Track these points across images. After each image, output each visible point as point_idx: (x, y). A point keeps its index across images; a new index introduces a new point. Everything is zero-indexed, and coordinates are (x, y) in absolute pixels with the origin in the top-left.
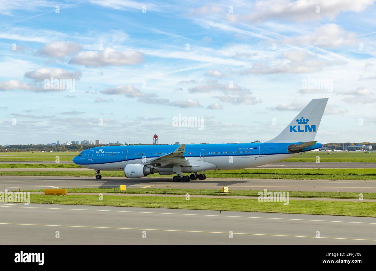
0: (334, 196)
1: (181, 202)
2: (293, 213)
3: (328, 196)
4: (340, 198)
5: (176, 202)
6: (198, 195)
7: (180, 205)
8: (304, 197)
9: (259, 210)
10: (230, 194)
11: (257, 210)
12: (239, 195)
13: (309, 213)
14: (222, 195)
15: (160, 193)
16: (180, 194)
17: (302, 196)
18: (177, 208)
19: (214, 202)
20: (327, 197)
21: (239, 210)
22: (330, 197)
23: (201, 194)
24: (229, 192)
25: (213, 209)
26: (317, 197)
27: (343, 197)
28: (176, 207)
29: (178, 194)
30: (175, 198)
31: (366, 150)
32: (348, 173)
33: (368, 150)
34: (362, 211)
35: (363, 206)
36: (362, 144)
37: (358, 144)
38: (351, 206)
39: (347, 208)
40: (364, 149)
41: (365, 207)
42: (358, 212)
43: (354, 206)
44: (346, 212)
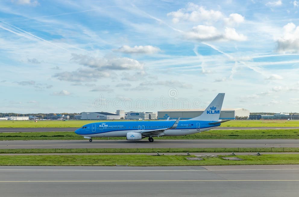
4: (23, 153)
20: (13, 152)
27: (26, 152)
31: (65, 119)
32: (41, 135)
33: (67, 119)
34: (34, 161)
35: (36, 158)
36: (62, 114)
37: (60, 114)
38: (27, 158)
39: (23, 160)
40: (64, 118)
41: (38, 159)
42: (30, 162)
43: (29, 158)
44: (21, 163)
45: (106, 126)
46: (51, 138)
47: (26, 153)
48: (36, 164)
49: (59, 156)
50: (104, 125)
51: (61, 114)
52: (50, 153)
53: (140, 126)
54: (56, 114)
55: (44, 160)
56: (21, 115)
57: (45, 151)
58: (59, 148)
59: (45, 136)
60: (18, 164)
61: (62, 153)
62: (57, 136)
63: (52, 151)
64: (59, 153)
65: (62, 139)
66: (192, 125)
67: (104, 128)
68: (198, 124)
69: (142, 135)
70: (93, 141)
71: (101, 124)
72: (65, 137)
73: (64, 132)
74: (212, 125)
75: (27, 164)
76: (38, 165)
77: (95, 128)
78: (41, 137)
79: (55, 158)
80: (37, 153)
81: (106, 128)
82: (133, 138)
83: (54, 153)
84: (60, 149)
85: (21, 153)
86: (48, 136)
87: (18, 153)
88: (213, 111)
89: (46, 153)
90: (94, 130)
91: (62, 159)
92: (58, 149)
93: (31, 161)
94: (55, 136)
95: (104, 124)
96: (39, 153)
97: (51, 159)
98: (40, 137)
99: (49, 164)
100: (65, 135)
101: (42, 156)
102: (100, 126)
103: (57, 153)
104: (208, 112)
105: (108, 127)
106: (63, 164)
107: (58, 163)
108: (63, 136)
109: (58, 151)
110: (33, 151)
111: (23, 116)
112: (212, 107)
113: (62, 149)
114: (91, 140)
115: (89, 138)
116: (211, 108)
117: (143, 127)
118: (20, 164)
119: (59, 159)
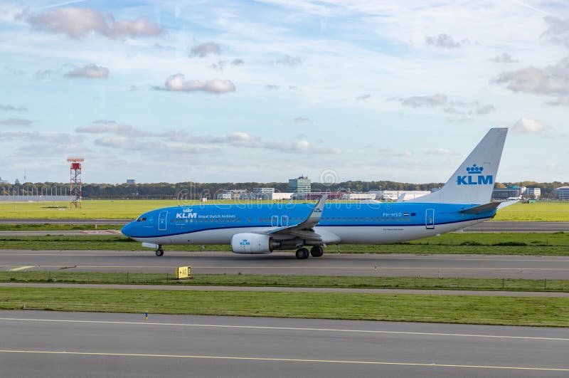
0: (407, 284)
1: (75, 298)
2: (301, 316)
3: (393, 284)
4: (417, 288)
5: (64, 297)
6: (122, 283)
7: (70, 303)
8: (342, 287)
9: (233, 313)
10: (191, 281)
11: (229, 313)
12: (208, 284)
13: (333, 317)
14: (173, 284)
15: (42, 281)
16: (84, 283)
17: (339, 284)
18: (60, 310)
19: (147, 296)
20: (390, 286)
21: (191, 311)
22: (397, 286)
23: (127, 283)
24: (191, 278)
25: (136, 311)
26: (369, 286)
28: (60, 307)
29: (80, 283)
30: (68, 289)
31: (528, 198)
32: (463, 242)
33: (533, 197)
34: (444, 312)
35: (452, 303)
36: (521, 185)
37: (514, 185)
38: (427, 303)
39: (417, 307)
40: (525, 194)
41: (455, 304)
42: (435, 314)
43: (433, 303)
44: (410, 314)
45: (192, 217)
46: (490, 248)
47: (423, 288)
48: (452, 318)
49: (512, 300)
50: (187, 214)
51: (516, 184)
52: (487, 289)
53: (276, 216)
54: (505, 184)
55: (472, 308)
56: (411, 188)
57: (473, 285)
58: (512, 278)
59: (474, 244)
60: (403, 318)
61: (520, 290)
62: (505, 244)
63: (493, 286)
64: (513, 290)
65: (519, 253)
66: (413, 214)
67: (187, 221)
68: (430, 213)
69: (271, 239)
70: (166, 253)
71: (180, 210)
72: (529, 248)
73: (528, 234)
74: (468, 216)
75: (425, 318)
76: (455, 323)
77: (164, 221)
78: (464, 246)
79: (502, 305)
80: (453, 289)
81: (191, 221)
82: (248, 248)
83: (501, 289)
84: (514, 281)
85: (410, 288)
86: (483, 243)
87: (403, 288)
88: (475, 178)
89: (478, 289)
90: (163, 226)
91: (521, 308)
92: (508, 280)
93: (437, 311)
94: (500, 244)
95: (189, 211)
96: (458, 289)
97: (492, 307)
98: (459, 247)
99: (485, 320)
100: (528, 243)
101: (466, 297)
102: (178, 216)
103: (508, 289)
104: (461, 181)
105: (197, 219)
106: (522, 321)
107: (509, 317)
108: (525, 245)
109: (509, 286)
110: (443, 283)
111: (415, 190)
112: (471, 166)
113: (520, 280)
114: (160, 253)
115: (154, 246)
116: (468, 169)
117: (285, 219)
118: (410, 318)
119: (514, 307)
